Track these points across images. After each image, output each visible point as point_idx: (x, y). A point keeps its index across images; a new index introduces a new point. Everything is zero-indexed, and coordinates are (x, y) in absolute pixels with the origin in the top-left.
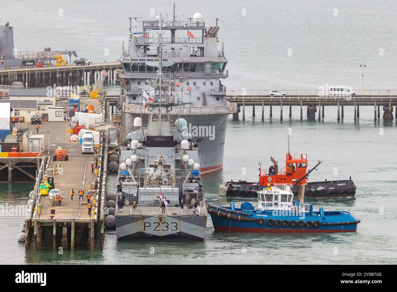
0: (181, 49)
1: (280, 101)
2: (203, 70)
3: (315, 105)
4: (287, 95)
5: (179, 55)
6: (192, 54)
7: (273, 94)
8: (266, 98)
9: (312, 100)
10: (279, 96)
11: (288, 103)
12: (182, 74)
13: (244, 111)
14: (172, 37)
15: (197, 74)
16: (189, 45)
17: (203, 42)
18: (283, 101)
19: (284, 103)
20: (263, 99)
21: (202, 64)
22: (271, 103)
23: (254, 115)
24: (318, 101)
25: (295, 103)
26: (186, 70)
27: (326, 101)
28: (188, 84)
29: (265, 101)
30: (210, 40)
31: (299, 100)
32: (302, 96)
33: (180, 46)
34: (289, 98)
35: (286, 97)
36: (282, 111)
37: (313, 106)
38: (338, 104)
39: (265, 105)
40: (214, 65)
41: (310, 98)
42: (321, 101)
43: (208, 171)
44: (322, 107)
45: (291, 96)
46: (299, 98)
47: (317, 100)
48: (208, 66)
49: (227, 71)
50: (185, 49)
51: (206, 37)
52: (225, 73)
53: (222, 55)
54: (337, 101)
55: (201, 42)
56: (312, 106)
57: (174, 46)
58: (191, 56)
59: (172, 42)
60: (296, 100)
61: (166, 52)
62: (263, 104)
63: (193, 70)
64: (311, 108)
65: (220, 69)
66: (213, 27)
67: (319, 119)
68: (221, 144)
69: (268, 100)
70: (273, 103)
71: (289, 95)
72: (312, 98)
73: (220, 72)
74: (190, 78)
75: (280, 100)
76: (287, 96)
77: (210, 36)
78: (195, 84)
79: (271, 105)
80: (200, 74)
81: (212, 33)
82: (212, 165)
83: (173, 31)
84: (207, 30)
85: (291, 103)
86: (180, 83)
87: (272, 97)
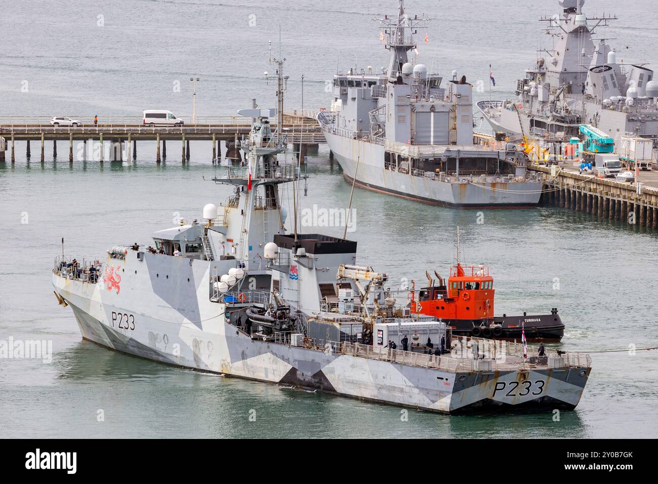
1: (69, 134)
3: (123, 140)
4: (79, 124)
7: (58, 123)
8: (47, 128)
9: (117, 132)
10: (67, 126)
11: (81, 136)
13: (13, 148)
18: (73, 134)
19: (75, 136)
20: (42, 130)
22: (54, 136)
23: (29, 155)
24: (127, 134)
27: (139, 134)
29: (45, 134)
31: (97, 132)
32: (103, 126)
34: (83, 128)
35: (77, 126)
36: (71, 149)
37: (119, 140)
38: (158, 138)
39: (46, 139)
41: (115, 128)
42: (132, 134)
45: (85, 126)
47: (125, 132)
54: (156, 134)
60: (93, 132)
62: (42, 138)
69: (51, 132)
70: (58, 136)
71: (83, 124)
72: (118, 128)
75: (69, 132)
76: (80, 126)
79: (55, 139)
85: (85, 136)
87: (56, 127)
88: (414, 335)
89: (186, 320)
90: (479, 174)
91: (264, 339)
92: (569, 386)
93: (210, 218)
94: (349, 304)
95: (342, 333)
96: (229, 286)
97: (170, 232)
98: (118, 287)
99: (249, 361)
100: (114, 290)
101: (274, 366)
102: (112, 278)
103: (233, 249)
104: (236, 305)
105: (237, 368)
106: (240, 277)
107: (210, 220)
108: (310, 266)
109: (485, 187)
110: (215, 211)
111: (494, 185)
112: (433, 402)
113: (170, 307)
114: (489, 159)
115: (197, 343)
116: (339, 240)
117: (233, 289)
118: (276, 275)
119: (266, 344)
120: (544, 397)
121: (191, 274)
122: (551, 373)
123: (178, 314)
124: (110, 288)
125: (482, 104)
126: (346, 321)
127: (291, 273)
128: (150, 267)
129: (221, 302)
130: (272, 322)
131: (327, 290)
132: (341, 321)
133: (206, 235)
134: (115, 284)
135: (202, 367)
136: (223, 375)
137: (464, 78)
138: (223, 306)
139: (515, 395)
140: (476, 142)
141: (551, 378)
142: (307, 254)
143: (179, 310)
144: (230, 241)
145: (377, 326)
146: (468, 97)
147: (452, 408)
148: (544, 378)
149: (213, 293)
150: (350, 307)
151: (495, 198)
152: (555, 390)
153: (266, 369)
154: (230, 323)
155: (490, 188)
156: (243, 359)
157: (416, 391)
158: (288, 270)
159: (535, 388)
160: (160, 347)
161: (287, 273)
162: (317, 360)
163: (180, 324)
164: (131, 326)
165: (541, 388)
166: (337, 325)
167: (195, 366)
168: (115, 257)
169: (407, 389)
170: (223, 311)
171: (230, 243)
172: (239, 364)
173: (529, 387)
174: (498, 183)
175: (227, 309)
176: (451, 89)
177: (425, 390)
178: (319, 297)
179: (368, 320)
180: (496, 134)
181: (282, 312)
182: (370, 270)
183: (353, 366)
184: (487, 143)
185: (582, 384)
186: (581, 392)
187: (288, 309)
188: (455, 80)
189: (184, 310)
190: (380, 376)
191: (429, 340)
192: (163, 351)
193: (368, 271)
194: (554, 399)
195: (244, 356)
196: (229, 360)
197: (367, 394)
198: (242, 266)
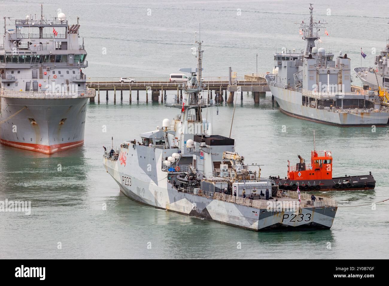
0: (48, 43)
1: (129, 87)
2: (67, 61)
3: (159, 90)
4: (135, 81)
5: (46, 48)
6: (57, 47)
7: (123, 81)
8: (117, 84)
9: (156, 86)
10: (128, 83)
11: (136, 88)
12: (48, 64)
13: (99, 95)
14: (40, 34)
15: (62, 64)
16: (54, 40)
17: (66, 37)
19: (133, 88)
20: (115, 85)
21: (66, 56)
22: (121, 88)
23: (107, 99)
24: (161, 87)
25: (142, 88)
26: (52, 61)
27: (167, 87)
28: (54, 72)
29: (116, 87)
30: (72, 35)
31: (145, 86)
32: (148, 82)
33: (48, 41)
34: (137, 84)
35: (134, 83)
36: (130, 95)
37: (157, 90)
38: (178, 89)
39: (117, 90)
40: (76, 56)
41: (154, 84)
42: (163, 87)
43: (71, 146)
44: (164, 91)
45: (138, 82)
46: (145, 84)
47: (160, 86)
48: (71, 57)
49: (87, 62)
50: (51, 43)
51: (69, 33)
52: (85, 63)
53: (82, 48)
54: (176, 87)
55: (65, 37)
56: (155, 91)
57: (42, 41)
58: (57, 49)
59: (40, 38)
60: (142, 86)
61: (35, 46)
62: (115, 89)
63: (58, 61)
64: (155, 92)
65: (81, 60)
66: (75, 25)
67: (162, 102)
68: (82, 123)
69: (119, 86)
70: (123, 88)
71: (137, 81)
72: (156, 84)
73: (81, 62)
74: (55, 68)
75: (129, 86)
76: (135, 83)
77: (73, 33)
78: (60, 73)
79: (122, 90)
80: (64, 64)
81: (74, 30)
82: (75, 140)
83: (41, 28)
84: (70, 28)
85: (138, 88)
86: (47, 72)
87: (122, 83)
88: (253, 189)
89: (152, 181)
90: (354, 108)
91: (183, 191)
92: (325, 217)
93: (166, 126)
94: (225, 172)
95: (216, 188)
96: (171, 163)
97: (148, 134)
98: (125, 163)
99: (177, 202)
100: (123, 164)
101: (187, 205)
102: (123, 158)
103: (177, 143)
104: (174, 173)
105: (172, 207)
106: (178, 158)
107: (166, 128)
108: (208, 152)
109: (358, 115)
110: (169, 123)
111: (362, 114)
112: (251, 224)
113: (145, 173)
114: (360, 99)
115: (156, 193)
116: (227, 138)
117: (173, 164)
118: (195, 157)
119: (183, 194)
120: (311, 223)
121: (154, 156)
122: (314, 209)
123: (148, 178)
124: (122, 164)
125: (357, 70)
126: (219, 181)
127: (201, 156)
128: (138, 152)
129: (166, 171)
130: (187, 182)
131: (217, 165)
132: (216, 181)
133: (167, 135)
134: (124, 162)
135: (159, 206)
136: (167, 210)
137: (346, 55)
138: (167, 173)
139: (295, 221)
140: (352, 90)
141: (315, 212)
142: (207, 146)
143: (149, 175)
144: (177, 138)
145: (235, 184)
146: (348, 66)
147: (259, 228)
148: (311, 212)
149: (163, 166)
150: (225, 174)
151: (363, 121)
152: (318, 219)
153: (184, 207)
154: (169, 182)
155: (360, 115)
156: (175, 201)
157: (244, 219)
158: (200, 154)
159: (306, 218)
160: (142, 195)
161: (199, 156)
162: (204, 202)
163: (149, 183)
164: (130, 184)
165: (309, 217)
166: (213, 183)
167: (155, 205)
168: (125, 147)
169: (240, 218)
170: (167, 176)
171: (177, 140)
172: (173, 204)
173: (303, 217)
174: (364, 113)
175: (169, 175)
176: (339, 62)
177: (248, 218)
178: (213, 169)
179: (231, 181)
180: (364, 86)
181: (193, 177)
182: (237, 154)
183: (219, 205)
184: (359, 91)
185: (333, 216)
186: (333, 220)
187: (195, 175)
188: (341, 56)
189: (151, 175)
190: (230, 211)
191: (261, 192)
192: (143, 197)
193: (236, 155)
194: (318, 224)
195: (175, 200)
196: (169, 202)
197: (225, 220)
198: (180, 152)
